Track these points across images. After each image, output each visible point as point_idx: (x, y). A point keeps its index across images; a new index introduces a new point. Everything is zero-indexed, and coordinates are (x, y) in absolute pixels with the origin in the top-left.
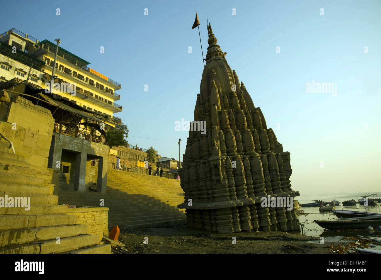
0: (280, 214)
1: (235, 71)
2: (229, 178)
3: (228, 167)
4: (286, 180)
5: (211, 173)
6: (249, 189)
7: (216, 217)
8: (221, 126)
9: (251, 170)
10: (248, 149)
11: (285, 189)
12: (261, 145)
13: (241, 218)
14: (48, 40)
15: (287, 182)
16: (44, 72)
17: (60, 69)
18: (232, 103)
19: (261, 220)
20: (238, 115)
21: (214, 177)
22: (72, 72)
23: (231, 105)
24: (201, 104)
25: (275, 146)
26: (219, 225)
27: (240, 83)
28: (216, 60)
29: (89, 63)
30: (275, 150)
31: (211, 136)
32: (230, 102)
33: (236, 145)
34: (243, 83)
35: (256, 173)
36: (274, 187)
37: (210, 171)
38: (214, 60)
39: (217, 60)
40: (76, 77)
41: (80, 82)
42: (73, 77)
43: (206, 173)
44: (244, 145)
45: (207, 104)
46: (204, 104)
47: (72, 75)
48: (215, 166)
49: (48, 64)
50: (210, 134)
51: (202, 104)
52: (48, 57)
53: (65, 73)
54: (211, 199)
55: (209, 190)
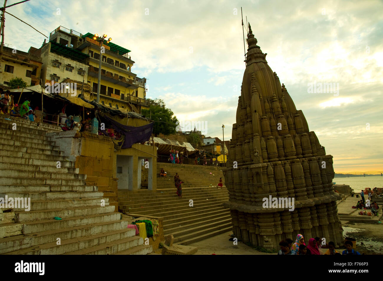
0: (321, 217)
1: (276, 73)
2: (270, 184)
3: (269, 174)
4: (328, 183)
5: (253, 178)
6: (290, 194)
7: (258, 219)
8: (262, 132)
9: (292, 175)
10: (289, 154)
11: (327, 192)
12: (302, 149)
13: (283, 221)
14: (90, 33)
15: (329, 185)
16: (89, 65)
17: (103, 60)
18: (273, 108)
19: (302, 223)
20: (279, 120)
21: (255, 183)
22: (114, 61)
23: (272, 109)
24: (242, 109)
25: (317, 149)
26: (261, 227)
27: (282, 85)
28: (256, 63)
29: (130, 51)
30: (316, 153)
31: (253, 143)
32: (271, 106)
33: (277, 151)
34: (284, 85)
35: (296, 178)
36: (315, 191)
37: (253, 177)
38: (254, 63)
39: (258, 62)
40: (118, 66)
41: (123, 71)
42: (116, 67)
43: (249, 178)
44: (285, 150)
45: (248, 109)
46: (246, 108)
47: (114, 65)
48: (257, 173)
49: (92, 56)
50: (252, 141)
51: (244, 108)
52: (92, 50)
53: (108, 63)
54: (253, 203)
55: (251, 194)
